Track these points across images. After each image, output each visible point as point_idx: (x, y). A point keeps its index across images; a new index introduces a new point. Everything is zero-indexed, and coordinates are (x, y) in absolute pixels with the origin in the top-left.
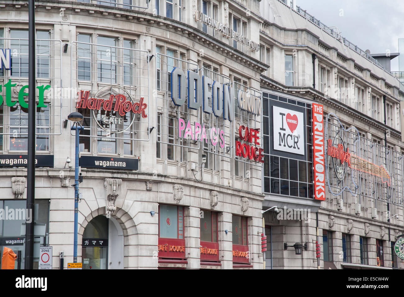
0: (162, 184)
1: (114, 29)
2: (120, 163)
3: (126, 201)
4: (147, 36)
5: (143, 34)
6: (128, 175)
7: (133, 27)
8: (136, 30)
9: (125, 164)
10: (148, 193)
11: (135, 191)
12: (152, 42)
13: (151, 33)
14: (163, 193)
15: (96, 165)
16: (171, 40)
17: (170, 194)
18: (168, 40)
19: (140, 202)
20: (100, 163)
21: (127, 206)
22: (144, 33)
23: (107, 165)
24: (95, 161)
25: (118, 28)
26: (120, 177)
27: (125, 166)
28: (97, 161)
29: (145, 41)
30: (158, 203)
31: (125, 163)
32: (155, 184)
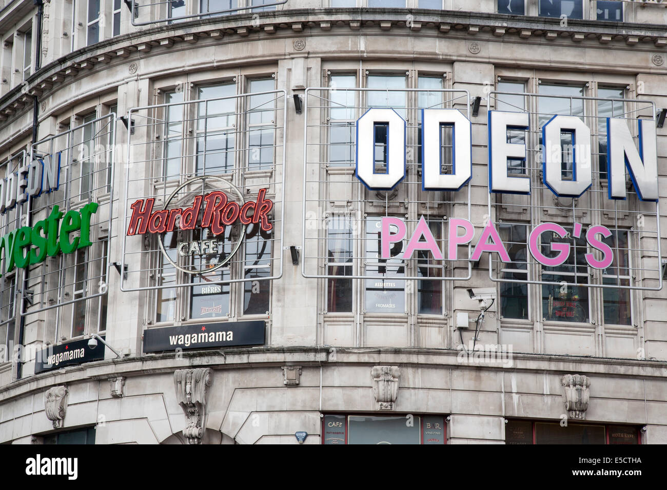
0: (333, 368)
1: (215, 64)
2: (221, 333)
3: (231, 416)
4: (293, 58)
5: (283, 57)
6: (225, 358)
7: (261, 49)
8: (266, 53)
9: (231, 335)
10: (290, 392)
11: (254, 392)
12: (309, 69)
13: (307, 49)
14: (335, 389)
15: (172, 344)
16: (367, 53)
17: (360, 390)
18: (362, 55)
19: (267, 414)
20: (178, 339)
21: (234, 424)
22: (285, 55)
23: (193, 342)
24: (171, 337)
25: (224, 59)
26: (206, 364)
27: (231, 339)
28: (174, 337)
29: (290, 70)
30: (319, 411)
31: (231, 333)
32: (312, 370)
